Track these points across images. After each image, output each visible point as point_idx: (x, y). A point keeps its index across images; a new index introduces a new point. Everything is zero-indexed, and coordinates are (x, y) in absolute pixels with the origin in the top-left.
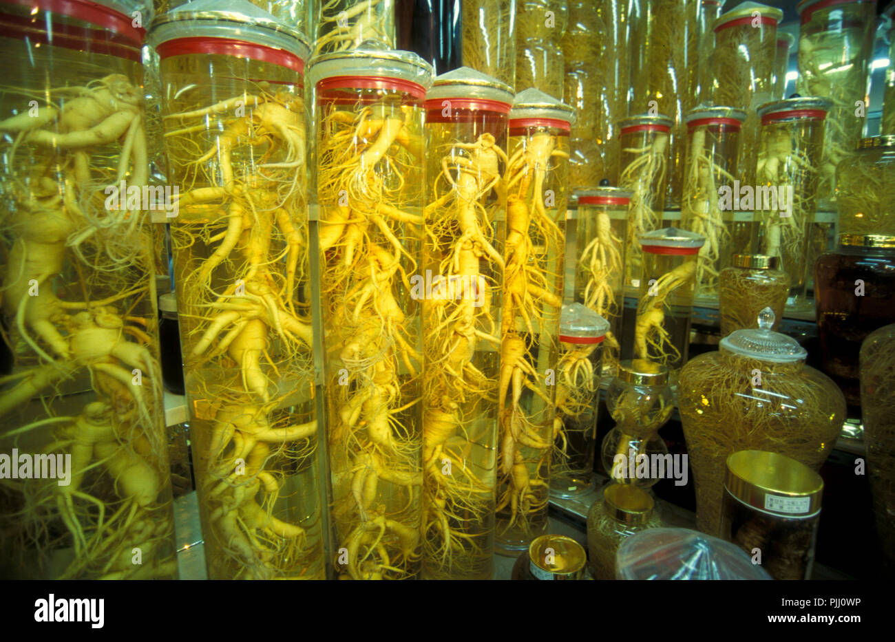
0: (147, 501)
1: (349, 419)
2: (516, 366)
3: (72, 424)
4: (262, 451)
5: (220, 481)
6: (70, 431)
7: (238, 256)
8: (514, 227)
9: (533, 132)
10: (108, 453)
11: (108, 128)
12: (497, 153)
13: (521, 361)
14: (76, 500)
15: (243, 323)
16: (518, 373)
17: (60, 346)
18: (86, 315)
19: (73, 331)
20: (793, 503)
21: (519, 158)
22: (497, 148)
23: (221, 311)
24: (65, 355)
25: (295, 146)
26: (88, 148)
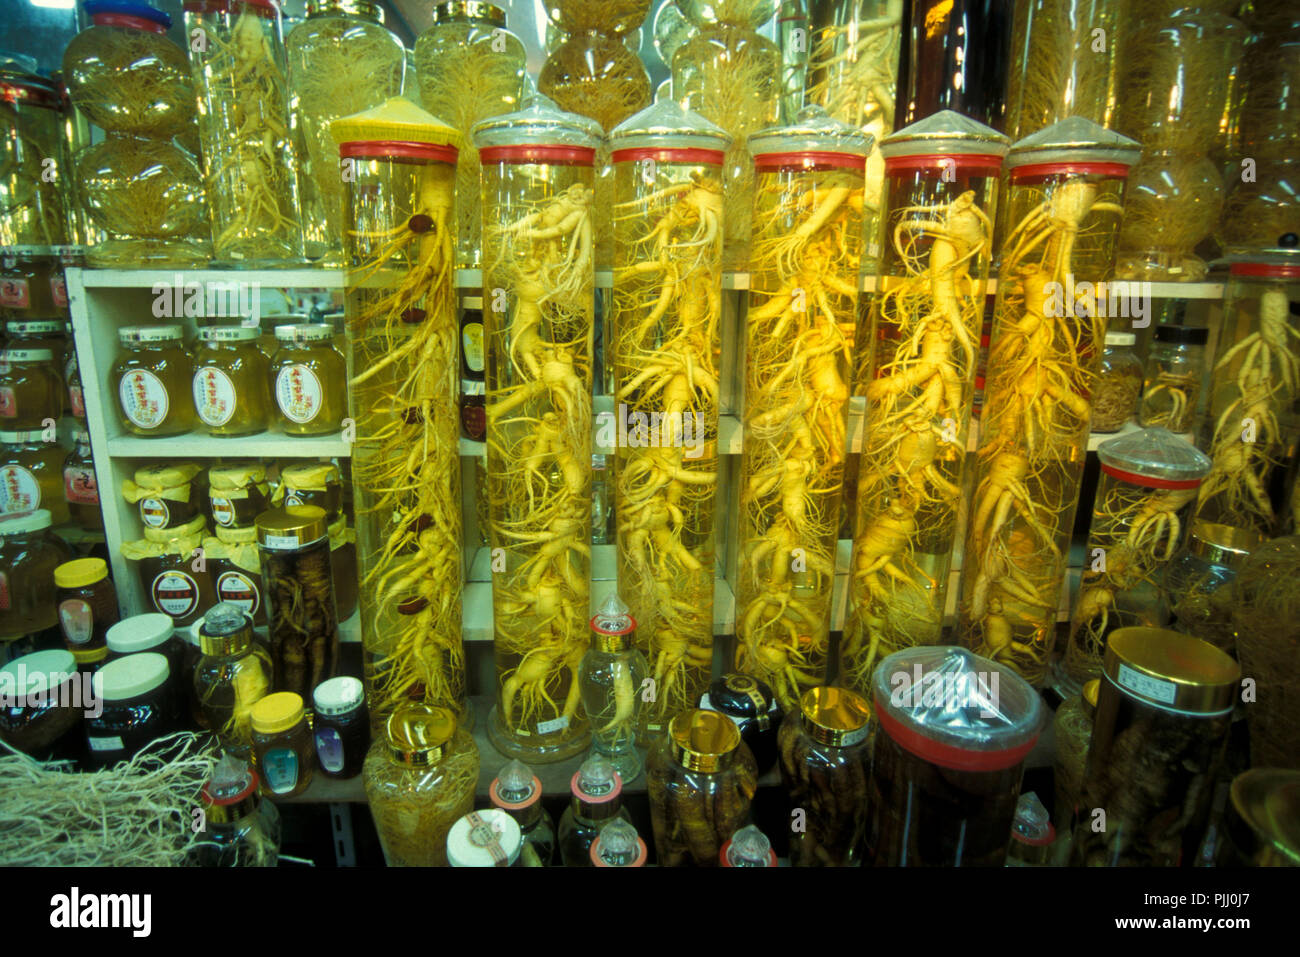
0: (574, 492)
1: (758, 487)
2: (1006, 489)
3: (537, 424)
4: (675, 488)
5: (631, 505)
6: (537, 429)
7: (671, 319)
8: (1030, 307)
9: (1063, 179)
10: (558, 449)
11: (565, 225)
12: (975, 214)
13: (1013, 483)
14: (534, 475)
15: (667, 377)
16: (1007, 496)
17: (536, 371)
18: (551, 352)
19: (544, 362)
20: (1149, 684)
21: (1036, 217)
22: (975, 208)
23: (652, 364)
24: (538, 377)
25: (706, 226)
26: (557, 239)
